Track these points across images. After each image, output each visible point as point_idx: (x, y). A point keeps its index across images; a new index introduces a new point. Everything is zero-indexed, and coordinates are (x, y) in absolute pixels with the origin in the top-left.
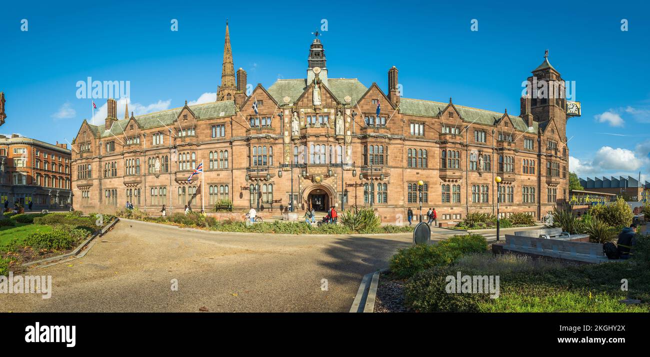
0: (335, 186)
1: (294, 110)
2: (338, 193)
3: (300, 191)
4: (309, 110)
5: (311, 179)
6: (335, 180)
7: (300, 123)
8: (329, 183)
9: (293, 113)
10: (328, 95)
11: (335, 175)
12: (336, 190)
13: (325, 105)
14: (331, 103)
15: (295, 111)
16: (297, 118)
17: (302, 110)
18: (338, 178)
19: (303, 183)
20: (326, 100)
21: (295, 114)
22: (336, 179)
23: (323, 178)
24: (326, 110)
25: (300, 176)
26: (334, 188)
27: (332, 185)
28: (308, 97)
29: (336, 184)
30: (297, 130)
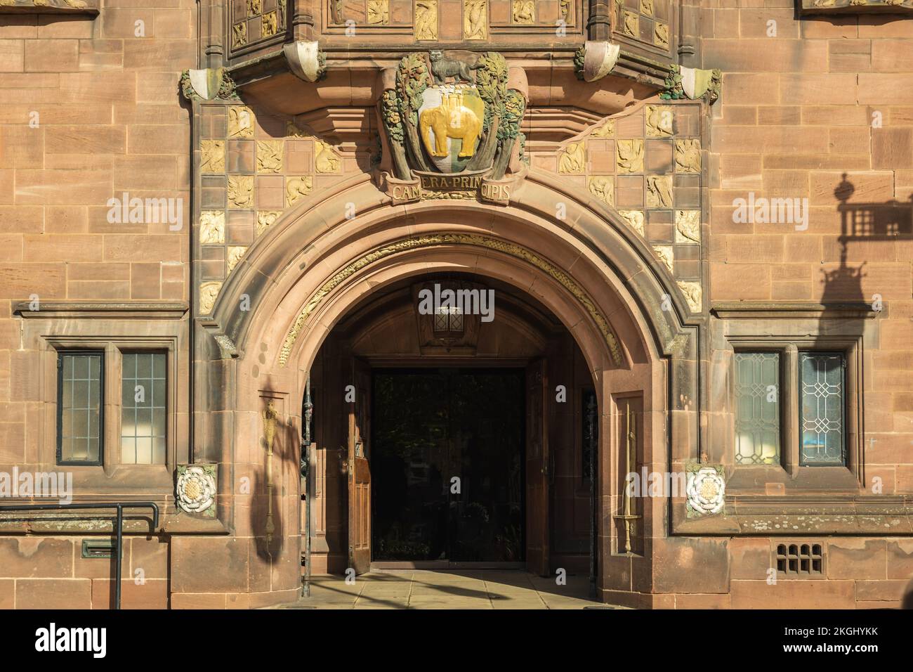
0: (688, 225)
2: (726, 326)
3: (208, 295)
5: (350, 122)
6: (688, 154)
8: (604, 192)
11: (691, 80)
12: (693, 294)
18: (717, 116)
19: (241, 188)
22: (701, 132)
23: (517, 110)
25: (201, 82)
26: (666, 254)
27: (635, 220)
29: (700, 202)
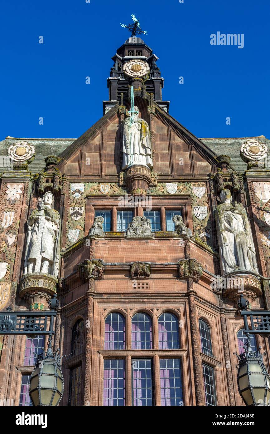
1: (43, 184)
4: (106, 189)
7: (63, 231)
9: (39, 194)
10: (178, 140)
13: (168, 171)
14: (192, 165)
15: (48, 189)
16: (56, 215)
17: (75, 186)
20: (171, 156)
21: (49, 198)
24: (172, 188)
28: (101, 147)
30: (49, 254)
